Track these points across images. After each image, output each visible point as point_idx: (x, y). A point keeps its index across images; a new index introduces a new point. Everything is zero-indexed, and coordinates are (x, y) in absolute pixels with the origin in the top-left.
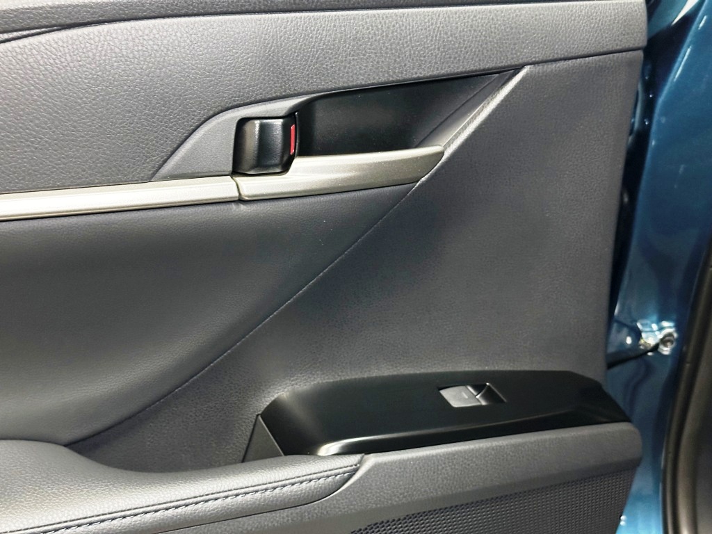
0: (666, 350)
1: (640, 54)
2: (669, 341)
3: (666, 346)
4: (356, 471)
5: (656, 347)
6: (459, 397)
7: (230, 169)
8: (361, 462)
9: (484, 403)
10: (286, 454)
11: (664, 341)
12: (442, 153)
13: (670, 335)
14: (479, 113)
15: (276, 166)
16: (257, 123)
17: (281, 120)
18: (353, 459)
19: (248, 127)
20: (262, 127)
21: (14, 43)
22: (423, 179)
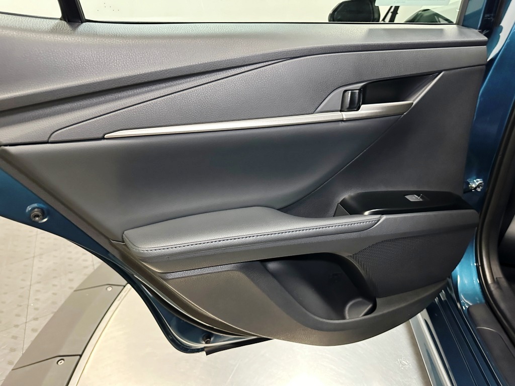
0: (479, 190)
1: (484, 67)
2: (481, 186)
3: (479, 188)
4: (379, 220)
5: (476, 188)
6: (412, 198)
7: (339, 109)
8: (380, 218)
9: (421, 200)
10: (351, 214)
11: (478, 186)
12: (412, 103)
13: (481, 183)
14: (425, 89)
15: (355, 108)
16: (350, 92)
17: (358, 91)
18: (378, 216)
19: (346, 93)
20: (352, 93)
21: (275, 65)
22: (405, 114)
